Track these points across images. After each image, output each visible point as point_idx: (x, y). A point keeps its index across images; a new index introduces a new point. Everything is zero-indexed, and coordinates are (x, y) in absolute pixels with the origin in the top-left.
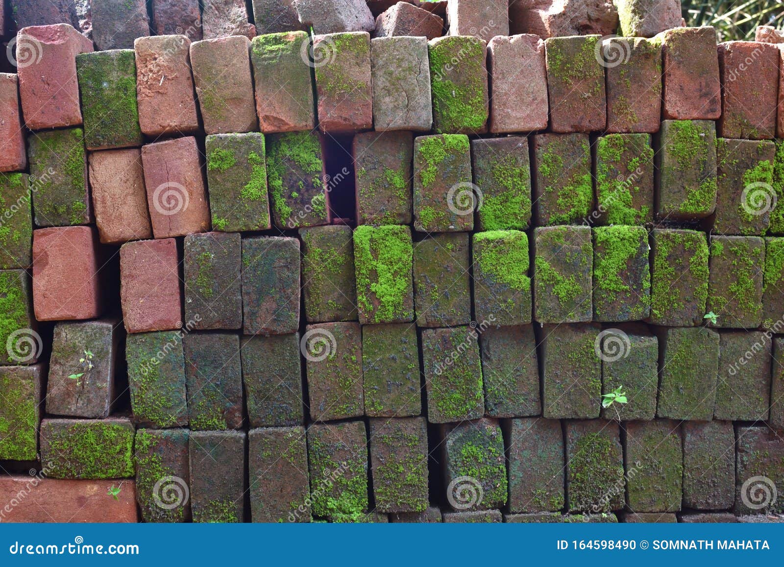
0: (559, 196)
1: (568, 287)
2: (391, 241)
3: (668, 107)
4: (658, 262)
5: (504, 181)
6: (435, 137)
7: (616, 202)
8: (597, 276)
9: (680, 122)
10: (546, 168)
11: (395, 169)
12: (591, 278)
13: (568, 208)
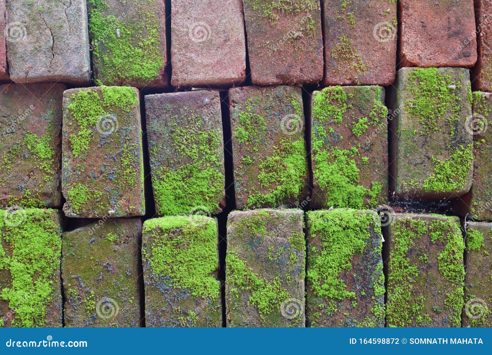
0: (260, 169)
1: (270, 294)
2: (32, 230)
3: (405, 50)
4: (395, 259)
6: (89, 89)
7: (337, 178)
9: (422, 70)
10: (243, 132)
11: (39, 134)
12: (303, 281)
13: (273, 184)
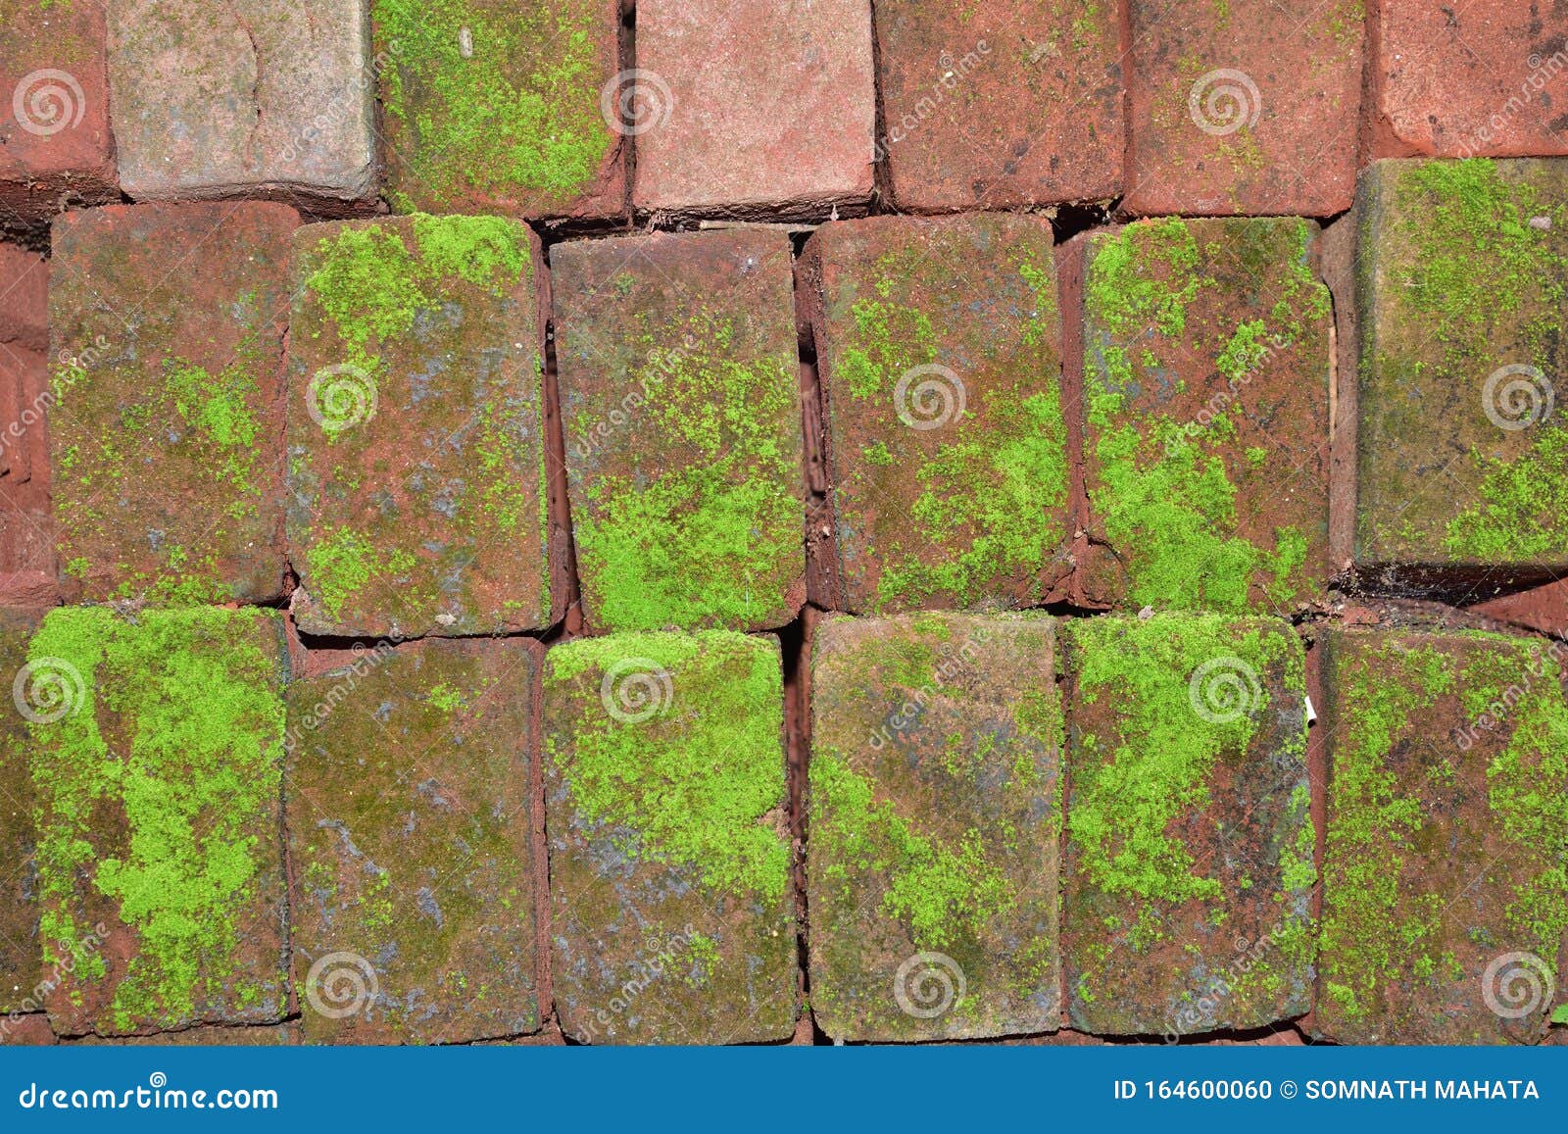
0: (919, 485)
2: (190, 674)
3: (1391, 102)
4: (1349, 777)
5: (684, 420)
6: (374, 226)
7: (1165, 511)
8: (1083, 833)
9: (1443, 166)
11: (214, 367)
12: (1054, 842)
13: (961, 538)
